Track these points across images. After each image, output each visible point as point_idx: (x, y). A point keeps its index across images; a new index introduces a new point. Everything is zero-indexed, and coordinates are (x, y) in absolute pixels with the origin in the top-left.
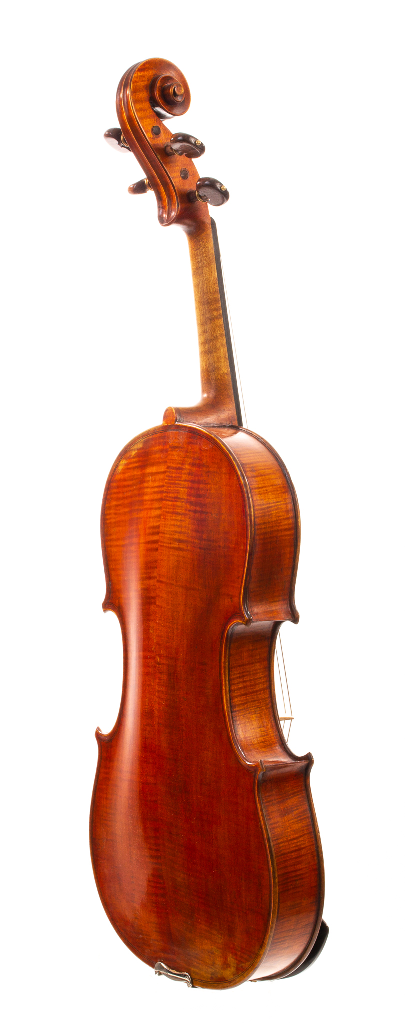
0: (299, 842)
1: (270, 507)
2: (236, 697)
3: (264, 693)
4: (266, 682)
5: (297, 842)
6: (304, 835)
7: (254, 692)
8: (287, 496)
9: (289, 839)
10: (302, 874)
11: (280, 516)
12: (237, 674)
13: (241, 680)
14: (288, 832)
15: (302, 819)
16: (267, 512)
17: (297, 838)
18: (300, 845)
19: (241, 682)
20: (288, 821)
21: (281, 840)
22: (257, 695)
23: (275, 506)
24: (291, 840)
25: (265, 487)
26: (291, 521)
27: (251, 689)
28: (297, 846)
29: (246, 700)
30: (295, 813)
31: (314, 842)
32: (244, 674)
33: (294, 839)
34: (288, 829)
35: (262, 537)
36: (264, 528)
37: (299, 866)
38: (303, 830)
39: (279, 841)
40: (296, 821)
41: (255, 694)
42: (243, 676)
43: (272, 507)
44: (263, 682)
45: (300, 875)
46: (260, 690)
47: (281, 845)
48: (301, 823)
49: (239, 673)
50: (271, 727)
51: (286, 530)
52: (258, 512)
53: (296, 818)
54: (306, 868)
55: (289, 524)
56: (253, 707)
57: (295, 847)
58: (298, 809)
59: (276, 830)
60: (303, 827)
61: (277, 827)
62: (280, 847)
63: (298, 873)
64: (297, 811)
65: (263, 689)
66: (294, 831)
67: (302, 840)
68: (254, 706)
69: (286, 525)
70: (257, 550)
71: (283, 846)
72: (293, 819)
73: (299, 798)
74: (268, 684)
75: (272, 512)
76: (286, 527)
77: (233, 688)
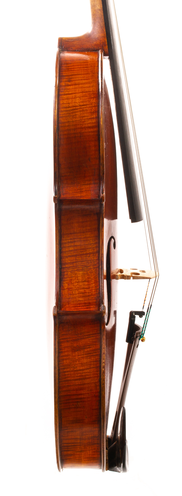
0: (84, 373)
1: (75, 109)
2: (67, 257)
3: (93, 255)
4: (96, 247)
5: (83, 373)
6: (90, 368)
7: (83, 254)
8: (94, 101)
9: (76, 369)
10: (84, 398)
11: (84, 117)
12: (68, 240)
13: (72, 244)
14: (76, 364)
15: (92, 356)
16: (72, 113)
17: (83, 370)
18: (85, 376)
19: (73, 246)
20: (78, 356)
21: (68, 370)
22: (86, 257)
23: (80, 108)
24: (77, 370)
25: (75, 93)
26: (94, 121)
27: (81, 252)
28: (83, 376)
29: (76, 260)
30: (86, 350)
31: (99, 375)
32: (75, 240)
33: (80, 370)
34: (77, 362)
35: (65, 133)
36: (68, 126)
37: (82, 392)
38: (91, 364)
39: (65, 370)
40: (85, 357)
41: (85, 256)
42: (75, 242)
43: (77, 109)
44: (94, 247)
45: (81, 398)
46: (90, 254)
47: (67, 373)
48: (90, 358)
49: (71, 239)
50: (94, 282)
51: (90, 127)
52: (63, 113)
53: (86, 354)
54: (88, 393)
55: (92, 123)
56: (81, 266)
57: (80, 376)
58: (90, 348)
59: (65, 362)
60: (91, 362)
61: (66, 359)
62: (66, 375)
63: (80, 397)
64: (88, 349)
65: (93, 253)
66: (82, 364)
67: (88, 372)
68: (83, 265)
69: (90, 123)
70: (62, 143)
71: (68, 374)
72: (83, 355)
73: (93, 339)
74: (98, 249)
75: (77, 113)
76: (89, 125)
77: (64, 250)
